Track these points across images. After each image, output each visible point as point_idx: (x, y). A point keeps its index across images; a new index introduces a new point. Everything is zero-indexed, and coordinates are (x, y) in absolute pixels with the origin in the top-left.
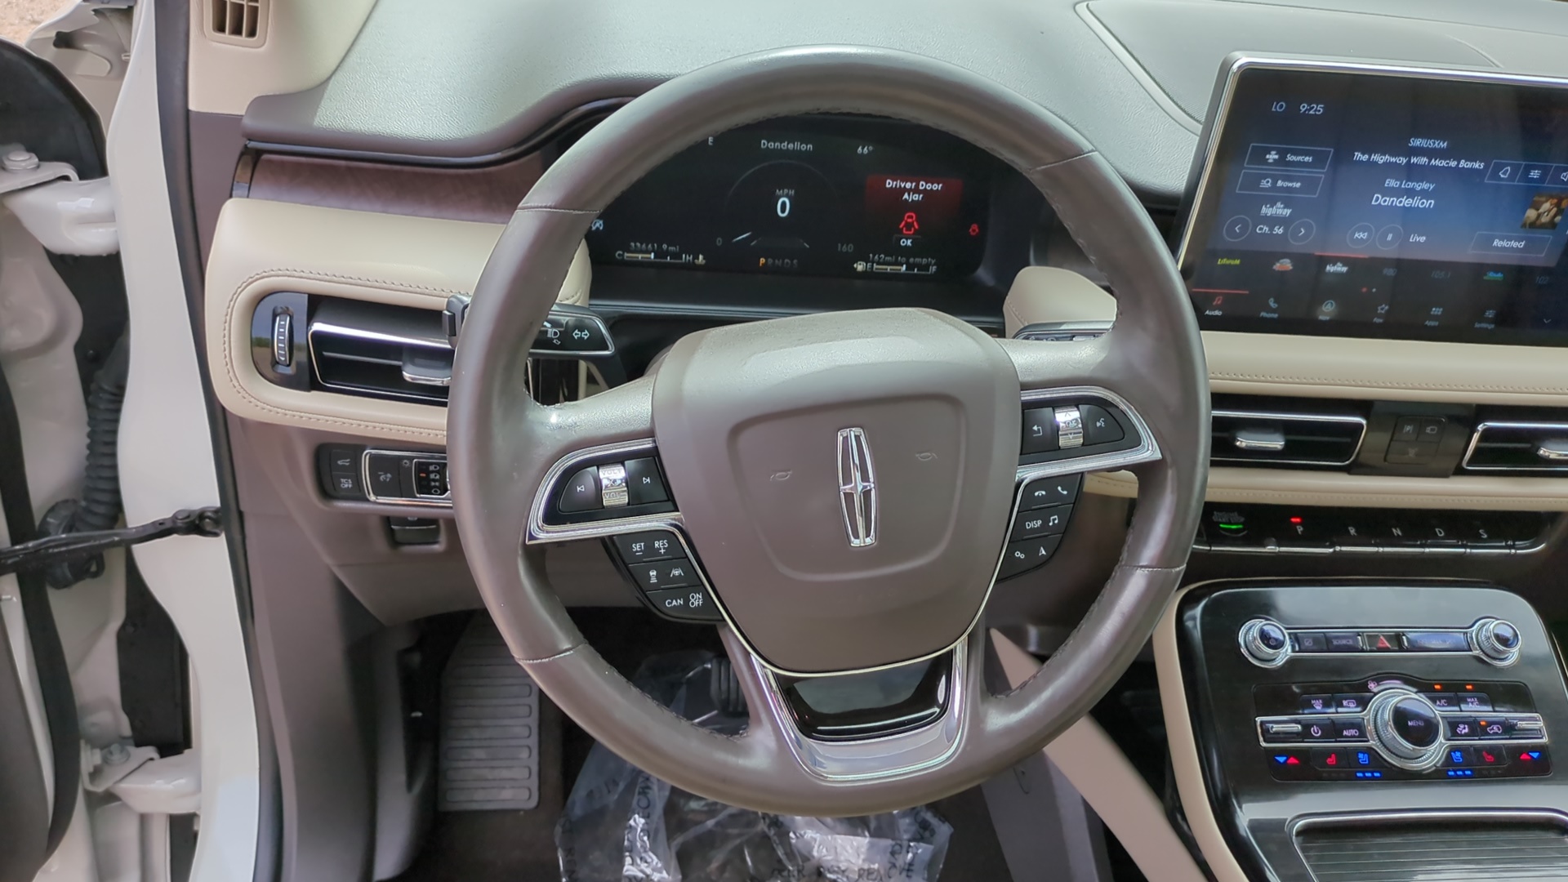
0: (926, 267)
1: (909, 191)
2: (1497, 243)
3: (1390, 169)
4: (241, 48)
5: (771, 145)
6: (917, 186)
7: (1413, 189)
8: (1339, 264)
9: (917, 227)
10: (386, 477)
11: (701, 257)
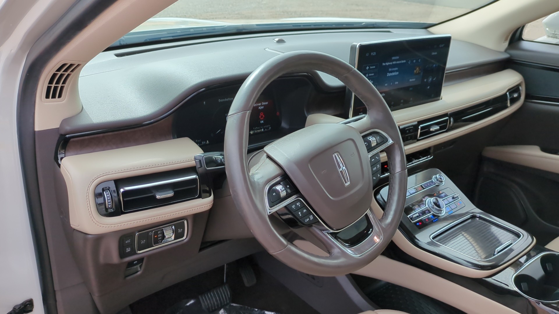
0: (268, 128)
1: (260, 106)
2: (410, 80)
3: (390, 66)
4: (56, 103)
5: (222, 100)
6: (262, 104)
7: (394, 70)
8: (383, 94)
9: (264, 116)
10: (143, 242)
11: (207, 141)
